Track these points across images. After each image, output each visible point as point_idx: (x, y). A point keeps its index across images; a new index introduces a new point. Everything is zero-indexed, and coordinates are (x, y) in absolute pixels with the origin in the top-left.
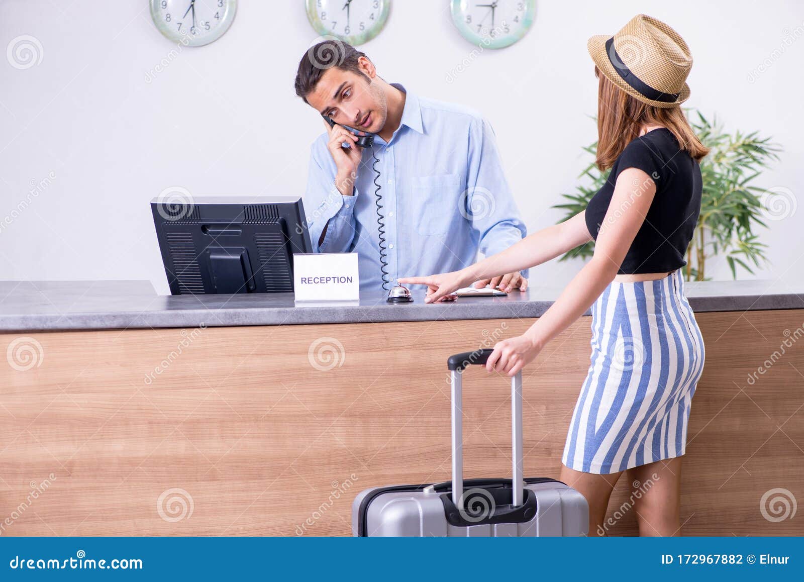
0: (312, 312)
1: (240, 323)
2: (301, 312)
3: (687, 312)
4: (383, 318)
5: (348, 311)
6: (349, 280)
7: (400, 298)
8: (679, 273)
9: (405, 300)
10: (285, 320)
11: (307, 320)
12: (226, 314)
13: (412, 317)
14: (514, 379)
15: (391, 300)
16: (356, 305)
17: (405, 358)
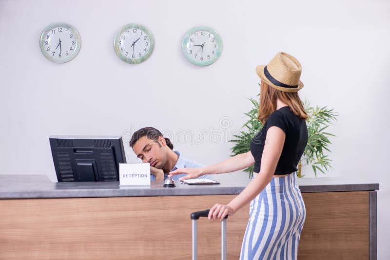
0: (129, 191)
1: (95, 196)
2: (124, 191)
3: (297, 192)
4: (163, 194)
5: (146, 191)
6: (146, 176)
7: (170, 184)
8: (294, 174)
9: (172, 185)
10: (117, 194)
11: (127, 195)
12: (88, 191)
13: (176, 194)
14: (222, 223)
15: (165, 186)
16: (149, 188)
17: (173, 213)
